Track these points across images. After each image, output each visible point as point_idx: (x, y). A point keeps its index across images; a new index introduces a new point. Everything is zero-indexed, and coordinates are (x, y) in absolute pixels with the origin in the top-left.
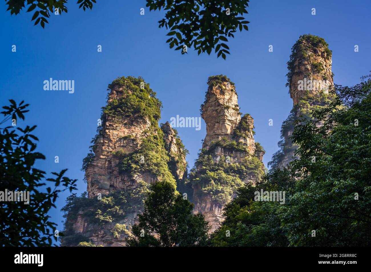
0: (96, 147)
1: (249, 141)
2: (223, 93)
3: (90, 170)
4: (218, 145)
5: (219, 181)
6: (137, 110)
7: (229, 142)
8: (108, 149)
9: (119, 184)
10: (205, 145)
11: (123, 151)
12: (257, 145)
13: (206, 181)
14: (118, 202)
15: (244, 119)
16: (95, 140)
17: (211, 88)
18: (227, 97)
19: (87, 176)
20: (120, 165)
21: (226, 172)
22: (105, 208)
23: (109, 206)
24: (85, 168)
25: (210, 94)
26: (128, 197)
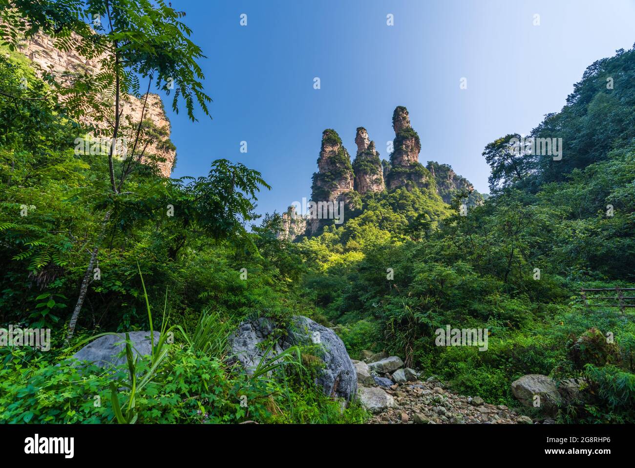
0: (321, 154)
1: (374, 151)
2: (363, 133)
3: (320, 163)
4: (363, 152)
5: (365, 165)
6: (335, 140)
7: (367, 151)
8: (326, 156)
9: (331, 168)
10: (358, 153)
11: (332, 156)
12: (377, 152)
13: (361, 166)
14: (332, 174)
15: (371, 142)
16: (320, 153)
17: (358, 132)
18: (364, 135)
19: (319, 166)
20: (331, 161)
21: (367, 162)
22: (328, 176)
23: (329, 176)
24: (318, 163)
25: (358, 134)
26: (335, 172)
